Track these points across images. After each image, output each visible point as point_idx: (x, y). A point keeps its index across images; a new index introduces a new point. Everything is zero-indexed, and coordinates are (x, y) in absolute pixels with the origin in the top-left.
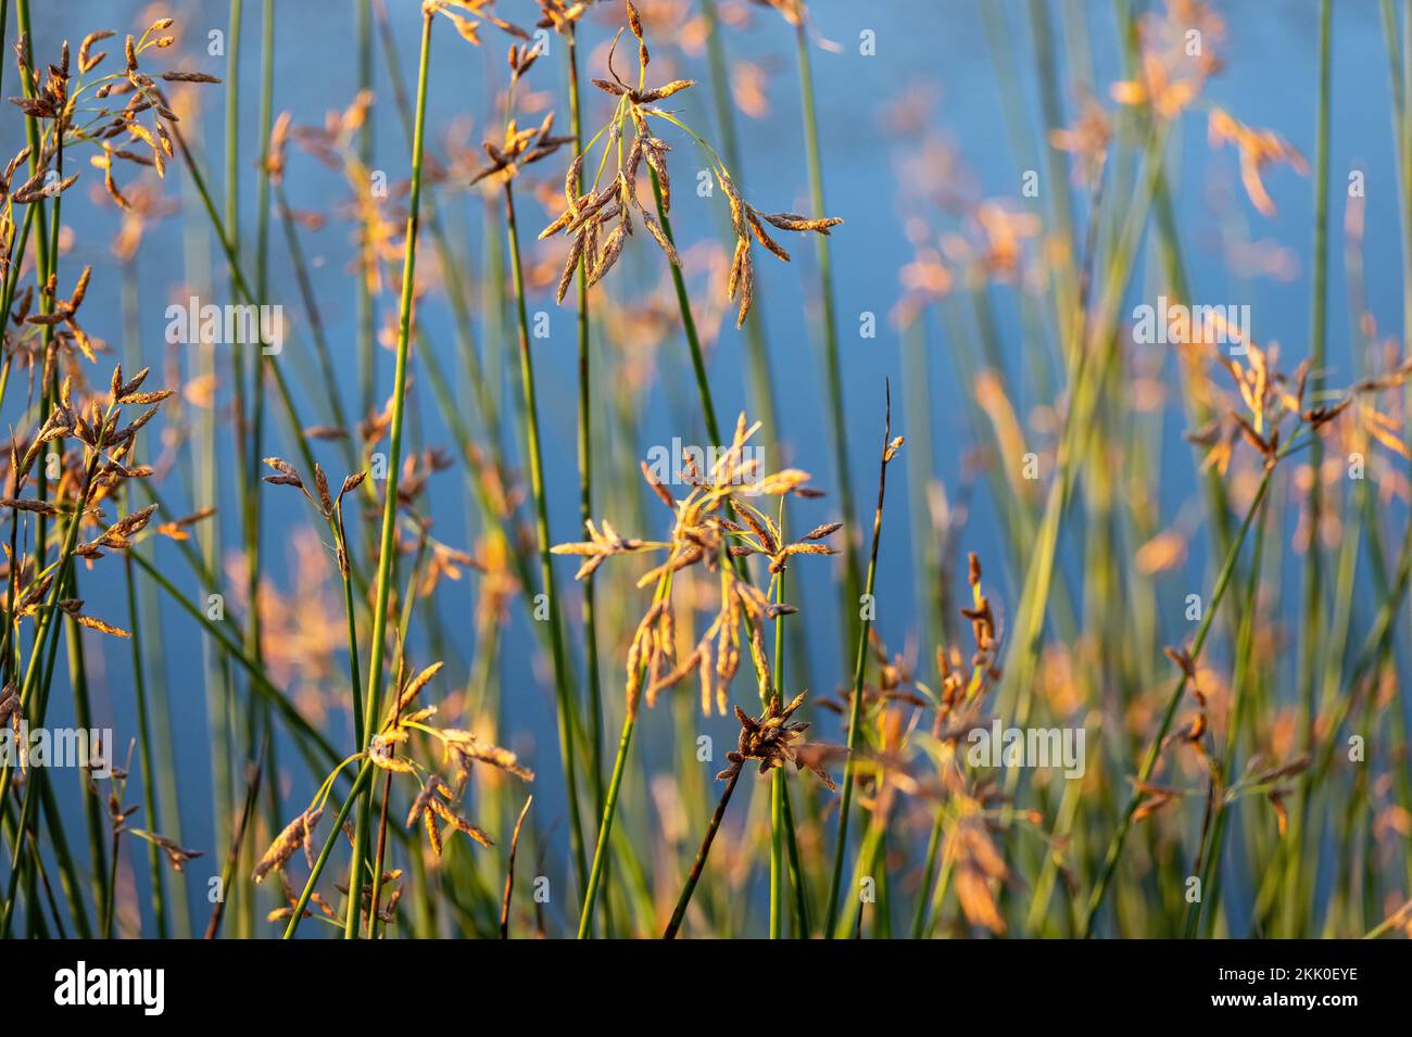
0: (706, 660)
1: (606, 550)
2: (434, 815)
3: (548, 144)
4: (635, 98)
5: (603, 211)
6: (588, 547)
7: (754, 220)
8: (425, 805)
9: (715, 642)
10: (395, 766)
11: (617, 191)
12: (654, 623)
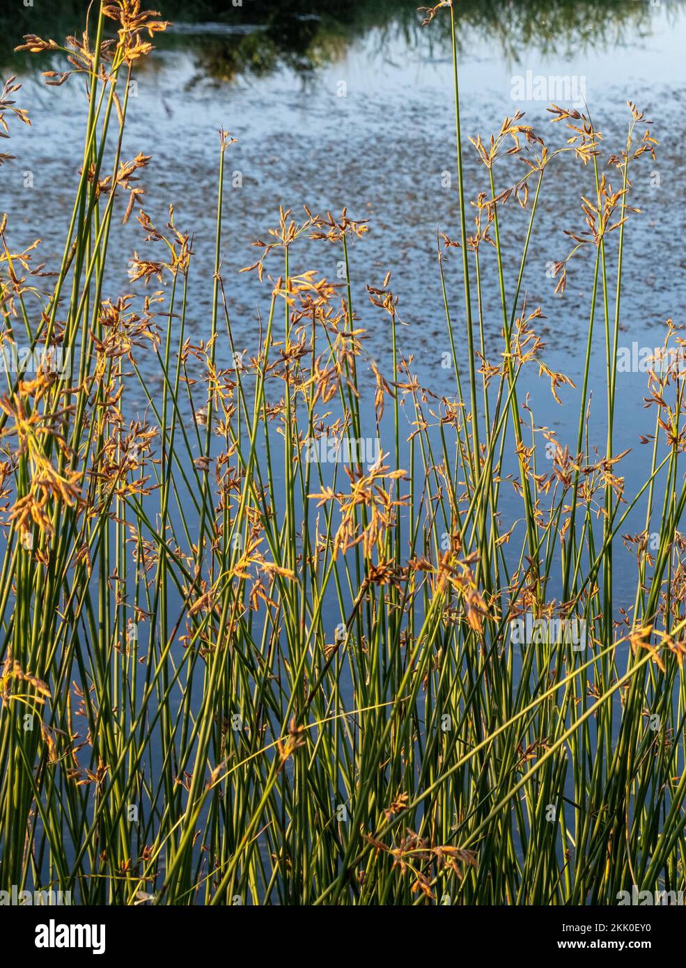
0: (366, 537)
1: (329, 497)
2: (257, 596)
3: (303, 352)
4: (343, 335)
5: (331, 376)
6: (322, 496)
7: (386, 385)
8: (255, 591)
9: (369, 532)
10: (244, 576)
11: (336, 369)
12: (346, 525)
